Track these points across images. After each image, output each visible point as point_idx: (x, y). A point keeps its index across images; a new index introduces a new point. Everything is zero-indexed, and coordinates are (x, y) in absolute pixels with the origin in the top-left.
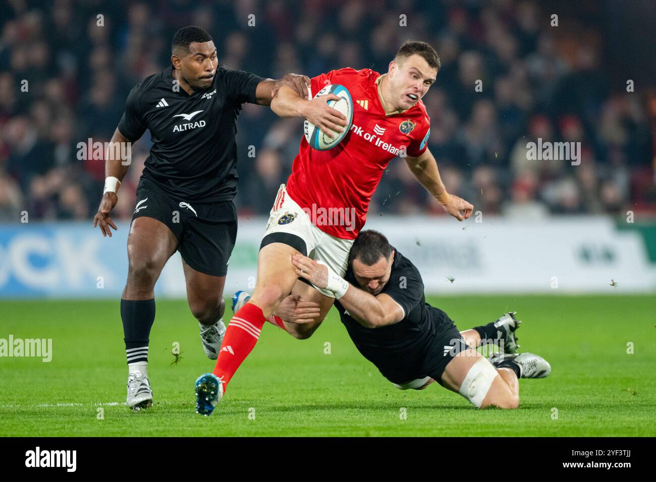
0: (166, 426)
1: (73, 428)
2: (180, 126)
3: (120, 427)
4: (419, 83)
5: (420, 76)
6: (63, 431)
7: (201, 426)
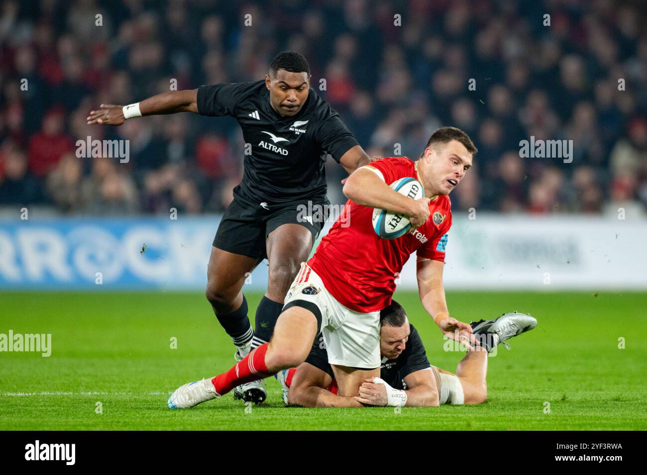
0: (273, 415)
1: (184, 416)
2: (266, 143)
3: (229, 415)
4: (460, 168)
5: (460, 161)
6: (173, 418)
7: (308, 415)
